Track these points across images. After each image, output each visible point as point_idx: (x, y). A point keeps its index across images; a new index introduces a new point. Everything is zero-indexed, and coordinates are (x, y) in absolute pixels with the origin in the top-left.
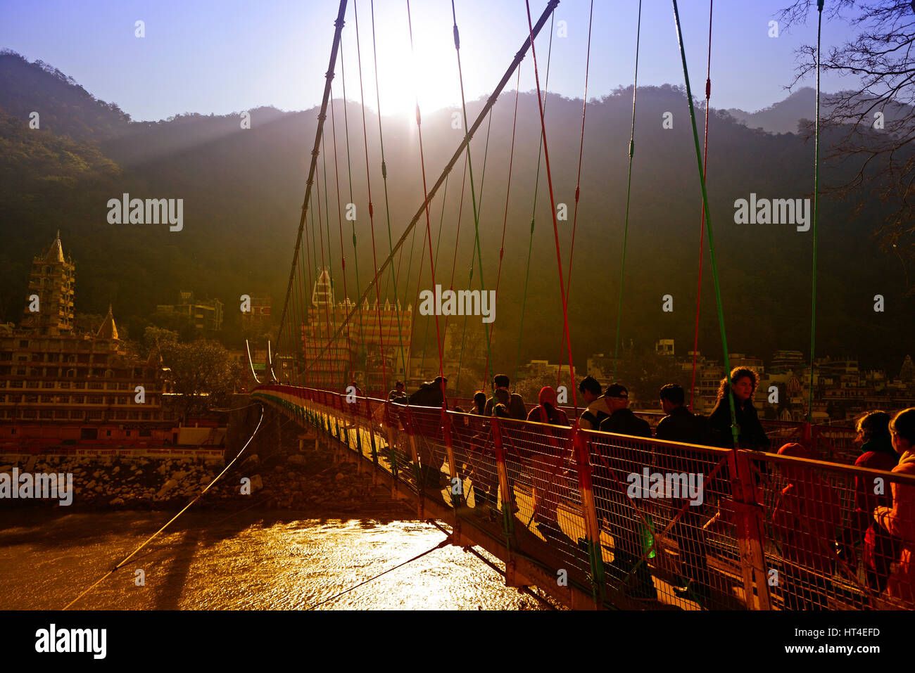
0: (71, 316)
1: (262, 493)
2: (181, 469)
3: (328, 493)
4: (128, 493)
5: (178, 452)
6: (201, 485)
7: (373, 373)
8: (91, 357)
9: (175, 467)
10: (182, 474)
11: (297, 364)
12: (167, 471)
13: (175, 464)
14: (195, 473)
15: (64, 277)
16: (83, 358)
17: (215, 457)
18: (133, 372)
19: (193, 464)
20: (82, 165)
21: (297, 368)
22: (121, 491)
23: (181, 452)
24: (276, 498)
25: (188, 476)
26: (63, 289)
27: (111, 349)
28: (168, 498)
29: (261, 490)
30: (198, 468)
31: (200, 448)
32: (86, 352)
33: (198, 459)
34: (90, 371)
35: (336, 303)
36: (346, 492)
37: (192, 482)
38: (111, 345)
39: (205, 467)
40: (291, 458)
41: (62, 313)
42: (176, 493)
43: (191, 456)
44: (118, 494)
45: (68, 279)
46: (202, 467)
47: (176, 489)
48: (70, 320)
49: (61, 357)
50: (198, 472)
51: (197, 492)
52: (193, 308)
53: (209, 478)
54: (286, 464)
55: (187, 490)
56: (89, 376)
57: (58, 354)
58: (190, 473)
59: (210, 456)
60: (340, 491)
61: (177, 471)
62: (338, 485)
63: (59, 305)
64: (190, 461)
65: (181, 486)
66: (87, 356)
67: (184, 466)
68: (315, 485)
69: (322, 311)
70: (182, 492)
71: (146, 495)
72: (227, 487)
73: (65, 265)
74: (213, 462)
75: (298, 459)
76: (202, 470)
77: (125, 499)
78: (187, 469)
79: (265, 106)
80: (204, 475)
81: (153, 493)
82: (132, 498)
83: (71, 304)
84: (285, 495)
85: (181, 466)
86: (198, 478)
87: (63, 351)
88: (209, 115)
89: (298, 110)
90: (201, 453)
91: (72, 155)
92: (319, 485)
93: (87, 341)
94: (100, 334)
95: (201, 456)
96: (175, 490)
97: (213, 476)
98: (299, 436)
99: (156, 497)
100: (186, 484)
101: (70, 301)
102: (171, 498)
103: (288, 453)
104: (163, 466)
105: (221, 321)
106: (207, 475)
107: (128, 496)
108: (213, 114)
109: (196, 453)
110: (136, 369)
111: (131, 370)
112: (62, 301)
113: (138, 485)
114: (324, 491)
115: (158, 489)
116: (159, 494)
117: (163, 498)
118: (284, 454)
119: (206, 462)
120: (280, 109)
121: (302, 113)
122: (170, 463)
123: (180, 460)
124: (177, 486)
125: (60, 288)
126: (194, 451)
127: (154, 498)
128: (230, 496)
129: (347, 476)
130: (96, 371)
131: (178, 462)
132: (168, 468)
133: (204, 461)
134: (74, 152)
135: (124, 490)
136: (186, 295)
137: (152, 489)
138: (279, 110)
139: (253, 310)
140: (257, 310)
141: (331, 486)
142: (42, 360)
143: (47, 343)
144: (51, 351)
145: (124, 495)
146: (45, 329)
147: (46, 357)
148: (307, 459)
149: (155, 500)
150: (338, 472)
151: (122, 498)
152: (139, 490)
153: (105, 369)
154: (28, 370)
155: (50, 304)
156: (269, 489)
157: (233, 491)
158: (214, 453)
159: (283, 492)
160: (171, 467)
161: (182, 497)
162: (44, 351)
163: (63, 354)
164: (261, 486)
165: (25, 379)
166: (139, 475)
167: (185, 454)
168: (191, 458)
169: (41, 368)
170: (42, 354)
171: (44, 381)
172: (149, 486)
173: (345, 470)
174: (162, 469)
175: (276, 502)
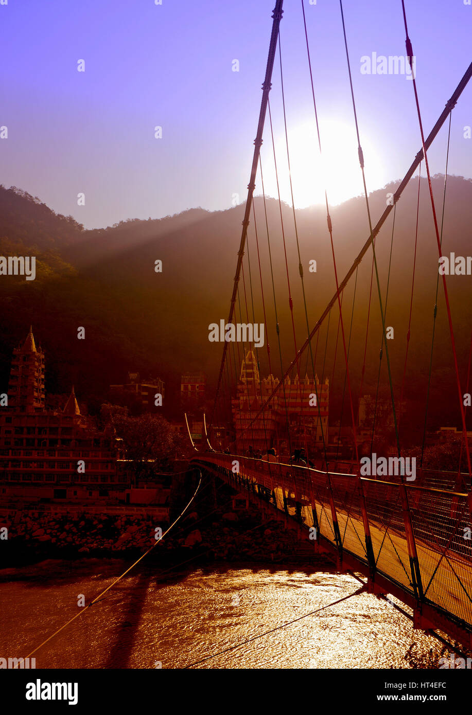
0: (43, 396)
1: (201, 545)
2: (134, 524)
3: (258, 547)
4: (92, 543)
5: (131, 509)
6: (151, 537)
8: (60, 430)
9: (129, 522)
10: (134, 528)
11: (229, 434)
12: (122, 526)
13: (129, 519)
14: (145, 528)
15: (37, 364)
16: (54, 430)
17: (161, 514)
18: (93, 442)
19: (143, 520)
20: (47, 270)
21: (229, 437)
22: (86, 541)
23: (133, 510)
24: (214, 550)
25: (139, 529)
26: (36, 374)
27: (75, 423)
28: (124, 548)
29: (200, 543)
30: (148, 523)
31: (149, 506)
32: (56, 425)
33: (148, 515)
34: (59, 442)
35: (262, 379)
36: (274, 546)
37: (143, 535)
38: (74, 419)
39: (153, 522)
40: (226, 516)
41: (36, 394)
42: (131, 544)
43: (141, 513)
44: (84, 543)
45: (40, 366)
46: (150, 522)
48: (43, 399)
49: (37, 430)
50: (148, 526)
51: (147, 543)
52: (140, 387)
54: (222, 520)
55: (140, 541)
56: (58, 446)
57: (34, 428)
58: (140, 527)
59: (157, 513)
60: (268, 545)
61: (130, 525)
62: (267, 539)
63: (33, 387)
64: (141, 517)
65: (134, 538)
66: (57, 428)
67: (137, 521)
68: (246, 539)
70: (135, 544)
71: (107, 545)
72: (172, 540)
73: (37, 354)
74: (160, 519)
75: (232, 516)
76: (151, 525)
77: (90, 548)
78: (138, 524)
79: (194, 207)
81: (112, 544)
82: (95, 547)
83: (43, 386)
84: (221, 547)
85: (134, 522)
86: (148, 532)
87: (38, 425)
88: (147, 220)
89: (222, 209)
90: (150, 510)
92: (250, 539)
93: (56, 416)
94: (66, 411)
96: (129, 542)
98: (232, 497)
99: (115, 547)
100: (138, 536)
101: (42, 383)
102: (127, 548)
103: (223, 511)
104: (119, 521)
107: (92, 545)
108: (150, 218)
109: (146, 510)
110: (95, 440)
111: (91, 440)
112: (36, 384)
113: (99, 537)
114: (254, 545)
115: (116, 541)
116: (117, 545)
117: (120, 548)
118: (219, 512)
119: (154, 519)
120: (207, 209)
121: (226, 211)
122: (124, 519)
123: (133, 516)
124: (131, 539)
125: (34, 374)
126: (144, 509)
129: (274, 532)
130: (64, 441)
131: (131, 518)
132: (123, 523)
133: (152, 518)
135: (90, 541)
136: (133, 376)
137: (110, 540)
138: (206, 211)
139: (190, 387)
140: (193, 387)
141: (260, 540)
142: (22, 433)
143: (26, 419)
144: (29, 425)
145: (89, 545)
146: (23, 408)
147: (25, 430)
148: (239, 516)
149: (114, 549)
150: (266, 529)
151: (87, 547)
152: (100, 541)
153: (70, 440)
154: (12, 441)
155: (27, 387)
156: (208, 542)
157: (177, 543)
158: (160, 511)
159: (219, 545)
160: (125, 522)
161: (135, 548)
162: (23, 425)
163: (38, 428)
164: (200, 539)
165: (11, 449)
166: (100, 528)
167: (137, 511)
168: (141, 515)
169: (22, 439)
170: (22, 428)
171: (24, 450)
172: (108, 538)
173: (272, 526)
174: (119, 524)
175: (213, 553)
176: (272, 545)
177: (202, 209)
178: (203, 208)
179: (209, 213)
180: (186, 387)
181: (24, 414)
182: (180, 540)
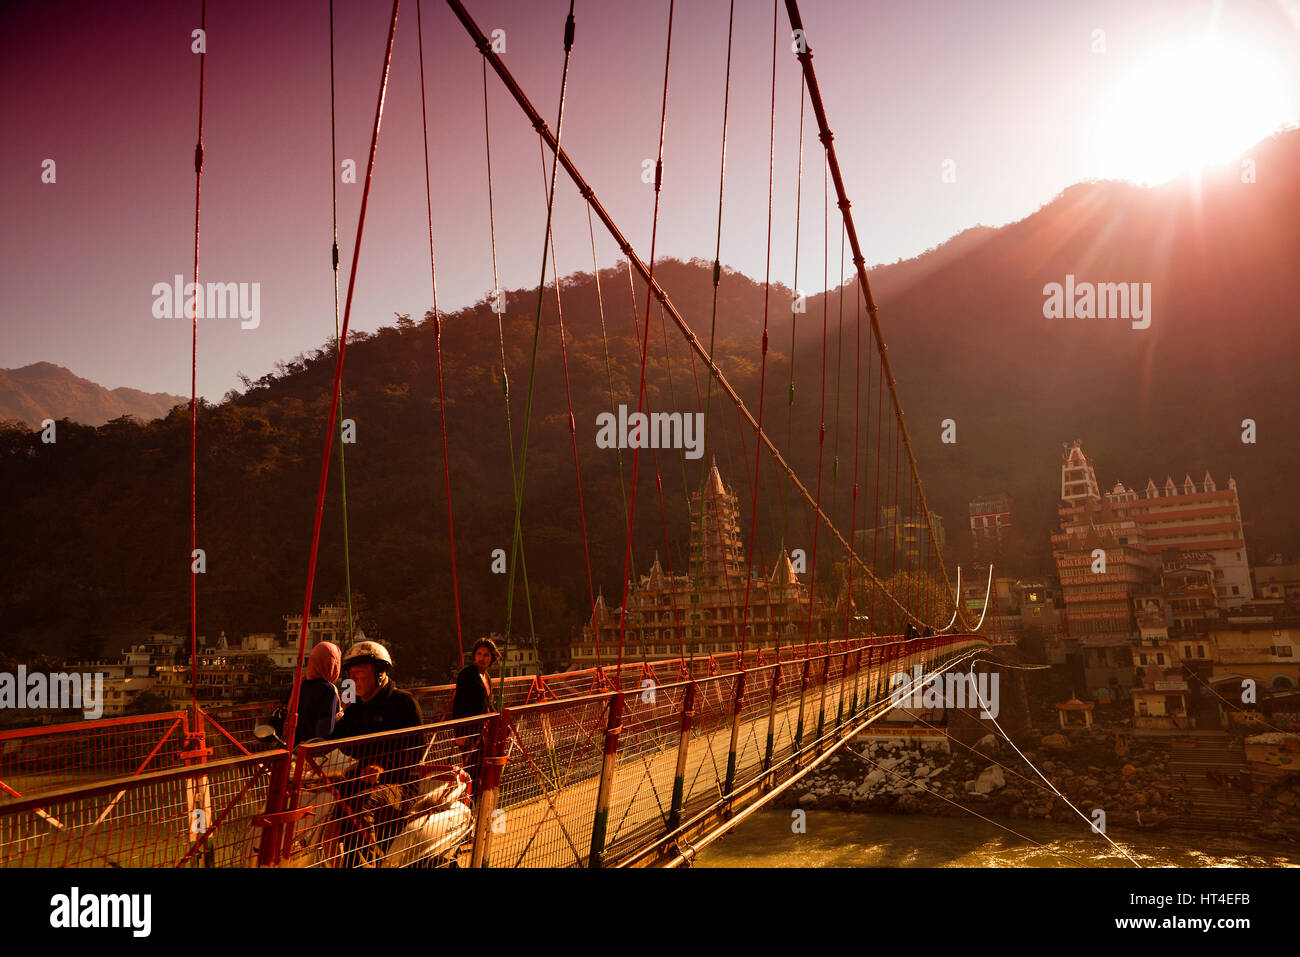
0: (741, 559)
1: (1003, 793)
2: (890, 755)
3: (1109, 797)
4: (822, 787)
5: (885, 732)
6: (916, 778)
7: (1180, 599)
8: (768, 609)
9: (882, 753)
10: (891, 762)
11: (1050, 595)
12: (871, 759)
13: (881, 748)
14: (908, 762)
15: (726, 511)
16: (760, 610)
17: (935, 738)
18: (820, 624)
19: (905, 748)
20: (749, 368)
21: (1049, 600)
22: (814, 784)
23: (889, 732)
24: (1026, 802)
25: (899, 765)
26: (727, 527)
27: (790, 597)
28: (871, 796)
29: (1002, 789)
30: (913, 754)
31: (916, 726)
32: (762, 602)
33: (912, 741)
34: (770, 627)
35: (1102, 494)
36: (1141, 797)
37: (904, 774)
38: (789, 591)
39: (922, 752)
40: (1048, 740)
41: (729, 557)
42: (883, 790)
43: (902, 737)
44: (810, 788)
45: (731, 514)
46: (917, 752)
47: (883, 783)
48: (741, 564)
49: (735, 611)
50: (913, 759)
51: (909, 789)
52: (902, 530)
53: (927, 769)
54: (1040, 748)
55: (898, 785)
56: (768, 634)
57: (731, 609)
58: (901, 761)
59: (928, 738)
60: (1131, 795)
61: (884, 757)
62: (1127, 784)
63: (724, 546)
64: (901, 745)
65: (889, 780)
66: (764, 606)
67: (894, 750)
68: (1086, 783)
69: (1081, 509)
70: (890, 789)
71: (844, 791)
72: (955, 782)
73: (726, 497)
74: (933, 747)
75: (1057, 740)
76: (918, 757)
77: (818, 796)
78: (898, 756)
80: (921, 765)
81: (854, 789)
82: (826, 794)
83: (739, 544)
84: (1039, 798)
85: (890, 752)
86: (912, 769)
87: (736, 604)
88: (896, 263)
89: (1018, 219)
90: (914, 733)
91: (735, 358)
92: (1093, 782)
93: (760, 588)
94: (775, 579)
95: (915, 738)
96: (881, 787)
97: (933, 766)
98: (1057, 706)
99: (857, 794)
100: (896, 776)
101: (737, 540)
102: (876, 796)
103: (1043, 732)
104: (866, 752)
105: (943, 541)
106: (925, 764)
107: (822, 791)
108: (900, 259)
109: (908, 732)
110: (823, 621)
111: (817, 622)
112: (728, 542)
113: (834, 777)
114: (1101, 794)
115: (860, 783)
116: (861, 790)
117: (866, 796)
118: (1035, 733)
119: (924, 746)
120: (990, 225)
121: (1024, 221)
122: (874, 747)
123: (887, 742)
124: (884, 780)
125: (723, 526)
126: (905, 730)
127: (854, 795)
128: (957, 796)
129: (1141, 769)
130: (776, 626)
131: (885, 745)
132: (873, 755)
133: (920, 745)
134: (737, 355)
135: (818, 784)
136: (889, 512)
137: (852, 783)
138: (990, 229)
139: (985, 520)
140: (991, 520)
141: (1114, 786)
142: (715, 618)
143: (718, 595)
144: (723, 605)
145: (818, 791)
146: (714, 579)
147: (719, 613)
148: (1073, 742)
149: (855, 798)
150: (1125, 763)
151: (815, 794)
152: (837, 784)
153: (786, 623)
154: (703, 631)
155: (715, 547)
156: (1015, 787)
157: (963, 788)
158: (933, 733)
159: (1037, 793)
160: (876, 752)
161: (891, 796)
162: (715, 606)
163: (737, 607)
164: (1001, 782)
165: (700, 642)
166: (835, 763)
167: (894, 734)
168: (902, 741)
169: (715, 627)
170: (714, 610)
171: (720, 643)
172: (848, 779)
173: (1137, 759)
174: (865, 755)
175: (1027, 807)
176: (1139, 795)
177: (981, 227)
178: (983, 224)
179: (997, 230)
180: (979, 521)
181: (713, 588)
182: (968, 783)
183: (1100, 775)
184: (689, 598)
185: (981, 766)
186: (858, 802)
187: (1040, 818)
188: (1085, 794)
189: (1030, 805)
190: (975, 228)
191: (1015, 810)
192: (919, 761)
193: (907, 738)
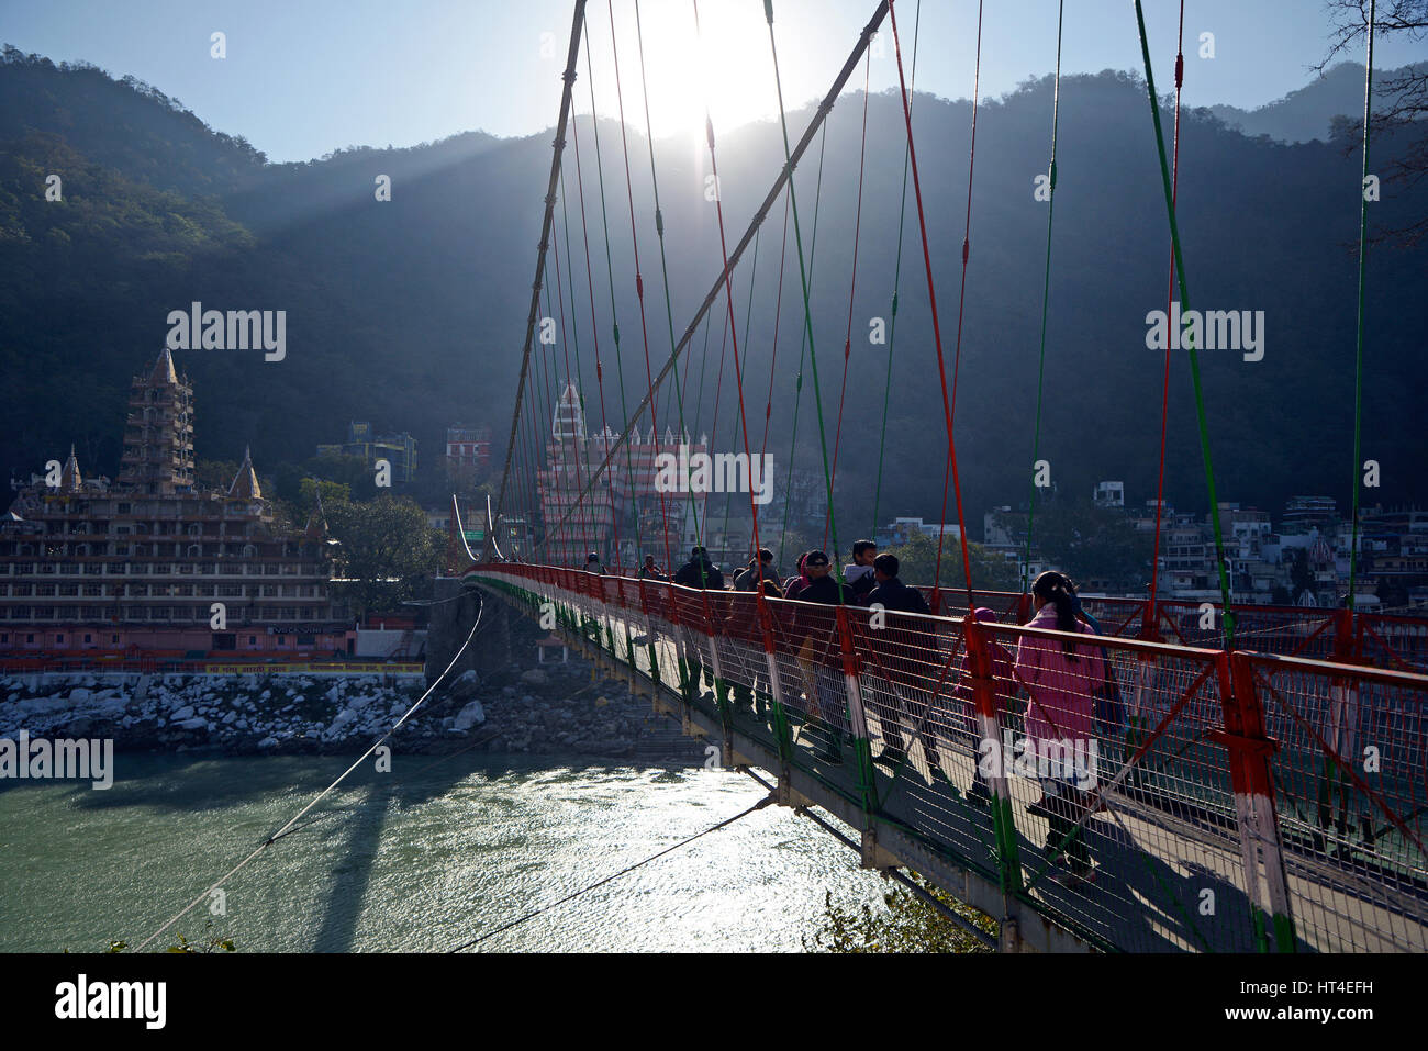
0: (191, 465)
1: (484, 728)
2: (362, 693)
3: (584, 728)
4: (284, 729)
5: (356, 668)
6: (392, 716)
7: (649, 543)
8: (223, 526)
9: (353, 690)
10: (363, 700)
11: (531, 531)
12: (340, 697)
13: (352, 685)
14: (382, 699)
15: (178, 405)
16: (211, 527)
17: (411, 674)
18: (285, 547)
19: (379, 685)
20: (198, 234)
21: (531, 536)
22: (273, 727)
23: (361, 668)
24: (506, 736)
25: (372, 703)
26: (177, 424)
27: (251, 513)
28: (343, 737)
29: (481, 725)
30: (387, 691)
31: (389, 662)
32: (216, 518)
33: (387, 677)
34: (222, 547)
35: (590, 435)
36: (612, 726)
37: (378, 712)
38: (250, 507)
39: (397, 689)
40: (527, 675)
41: (176, 461)
42: (356, 730)
43: (376, 673)
44: (269, 731)
45: (184, 408)
46: (392, 689)
47: (355, 723)
48: (189, 470)
49: (179, 527)
50: (387, 697)
51: (386, 727)
52: (371, 448)
53: (403, 706)
54: (520, 683)
55: (372, 724)
56: (220, 555)
57: (174, 523)
58: (373, 699)
59: (403, 674)
60: (602, 725)
61: (355, 696)
62: (600, 715)
63: (172, 447)
64: (374, 681)
65: (361, 719)
66: (217, 523)
67: (366, 688)
68: (563, 715)
69: (569, 448)
70: (363, 728)
71: (312, 733)
72: (432, 720)
73: (179, 388)
74: (409, 683)
75: (536, 675)
76: (393, 695)
77: (281, 739)
78: (370, 693)
79: (470, 130)
80: (396, 702)
81: (321, 730)
82: (290, 737)
83: (190, 447)
84: (518, 731)
85: (361, 689)
86: (387, 707)
87: (180, 518)
88: (385, 149)
90: (389, 668)
91: (181, 218)
92: (569, 715)
93: (215, 502)
94: (234, 491)
95: (390, 674)
96: (353, 726)
97: (410, 702)
98: (538, 641)
99: (326, 735)
100: (370, 716)
101: (188, 442)
102: (349, 737)
103: (521, 668)
104: (334, 690)
105: (414, 466)
106: (401, 701)
107: (285, 734)
108: (390, 147)
109: (384, 668)
110: (289, 543)
111: (282, 545)
112: (176, 442)
113: (298, 718)
114: (577, 725)
115: (328, 724)
116: (330, 731)
117: (336, 737)
118: (516, 668)
119: (399, 683)
120: (493, 134)
121: (528, 140)
122: (344, 685)
123: (359, 679)
124: (356, 720)
125: (173, 423)
126: (379, 666)
127: (323, 737)
128: (435, 734)
129: (612, 701)
130: (230, 547)
131: (357, 682)
132: (342, 693)
133: (395, 682)
134: (184, 215)
135: (280, 726)
136: (360, 428)
137: (319, 724)
138: (492, 137)
139: (462, 449)
140: (469, 449)
141: (588, 717)
142: (151, 532)
143: (157, 506)
144: (164, 518)
145: (279, 733)
146: (153, 486)
147: (156, 527)
148: (550, 676)
149: (324, 740)
150: (597, 697)
151: (276, 737)
152: (300, 726)
153: (243, 544)
154: (132, 548)
155: (159, 447)
156: (495, 722)
157: (440, 725)
158: (409, 669)
159: (515, 727)
160: (346, 690)
161: (365, 736)
162: (153, 518)
163: (182, 522)
164: (481, 717)
165: (128, 561)
166: (299, 703)
167: (367, 670)
168: (376, 677)
169: (151, 544)
170: (150, 524)
171: (155, 563)
172: (315, 719)
173: (609, 692)
174: (333, 693)
175: (505, 742)
176: (609, 725)
177: (484, 134)
178: (486, 131)
179: (498, 140)
180: (456, 449)
181: (154, 497)
182: (445, 719)
183: (574, 708)
184: (116, 506)
185: (461, 702)
186: (327, 744)
187: (518, 750)
188: (561, 727)
189: (509, 739)
190: (477, 133)
191: (495, 744)
192: (395, 698)
193: (381, 674)
